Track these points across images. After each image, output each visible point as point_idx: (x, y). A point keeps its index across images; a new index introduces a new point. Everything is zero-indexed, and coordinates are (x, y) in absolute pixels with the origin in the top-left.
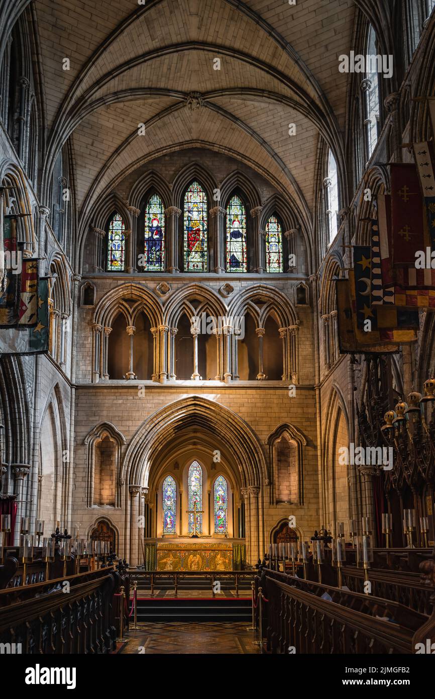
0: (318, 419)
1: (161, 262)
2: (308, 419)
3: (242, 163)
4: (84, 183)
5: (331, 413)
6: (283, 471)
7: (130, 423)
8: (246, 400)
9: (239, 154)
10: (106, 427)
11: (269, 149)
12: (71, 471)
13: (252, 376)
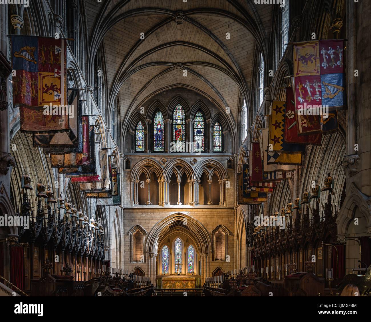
0: (235, 223)
1: (162, 146)
2: (231, 223)
3: (202, 96)
4: (125, 108)
5: (241, 221)
6: (218, 246)
7: (149, 225)
8: (202, 214)
9: (201, 91)
10: (138, 227)
11: (216, 90)
12: (123, 247)
13: (205, 203)
